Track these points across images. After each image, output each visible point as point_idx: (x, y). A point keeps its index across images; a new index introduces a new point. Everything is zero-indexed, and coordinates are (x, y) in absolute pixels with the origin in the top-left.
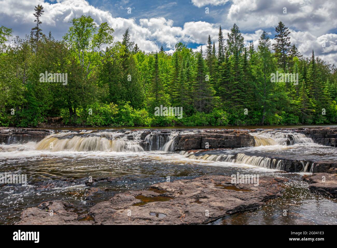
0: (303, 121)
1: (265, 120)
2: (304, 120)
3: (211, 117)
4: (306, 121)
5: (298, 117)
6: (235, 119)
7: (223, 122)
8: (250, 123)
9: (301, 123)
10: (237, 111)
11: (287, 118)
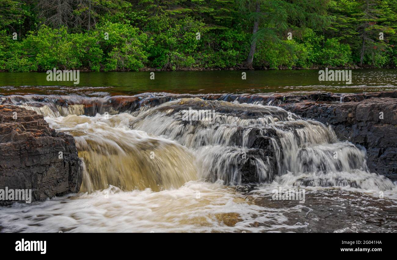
0: (363, 58)
1: (257, 54)
2: (366, 56)
3: (90, 44)
4: (371, 58)
5: (349, 46)
6: (167, 51)
7: (126, 61)
8: (214, 62)
9: (358, 63)
10: (173, 26)
11: (320, 49)
